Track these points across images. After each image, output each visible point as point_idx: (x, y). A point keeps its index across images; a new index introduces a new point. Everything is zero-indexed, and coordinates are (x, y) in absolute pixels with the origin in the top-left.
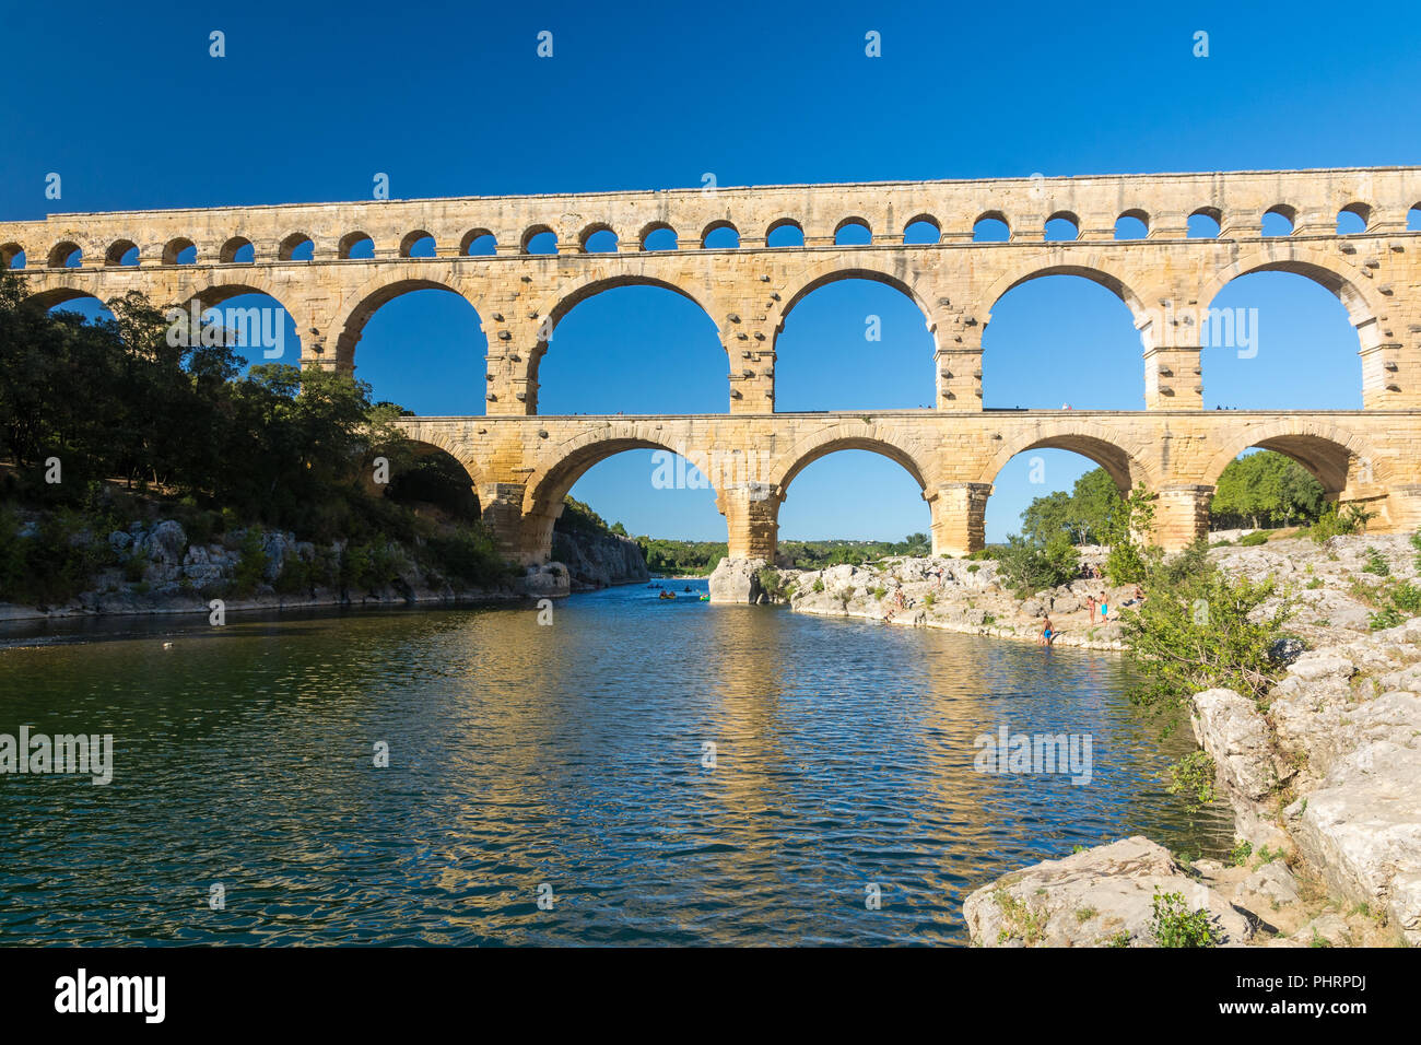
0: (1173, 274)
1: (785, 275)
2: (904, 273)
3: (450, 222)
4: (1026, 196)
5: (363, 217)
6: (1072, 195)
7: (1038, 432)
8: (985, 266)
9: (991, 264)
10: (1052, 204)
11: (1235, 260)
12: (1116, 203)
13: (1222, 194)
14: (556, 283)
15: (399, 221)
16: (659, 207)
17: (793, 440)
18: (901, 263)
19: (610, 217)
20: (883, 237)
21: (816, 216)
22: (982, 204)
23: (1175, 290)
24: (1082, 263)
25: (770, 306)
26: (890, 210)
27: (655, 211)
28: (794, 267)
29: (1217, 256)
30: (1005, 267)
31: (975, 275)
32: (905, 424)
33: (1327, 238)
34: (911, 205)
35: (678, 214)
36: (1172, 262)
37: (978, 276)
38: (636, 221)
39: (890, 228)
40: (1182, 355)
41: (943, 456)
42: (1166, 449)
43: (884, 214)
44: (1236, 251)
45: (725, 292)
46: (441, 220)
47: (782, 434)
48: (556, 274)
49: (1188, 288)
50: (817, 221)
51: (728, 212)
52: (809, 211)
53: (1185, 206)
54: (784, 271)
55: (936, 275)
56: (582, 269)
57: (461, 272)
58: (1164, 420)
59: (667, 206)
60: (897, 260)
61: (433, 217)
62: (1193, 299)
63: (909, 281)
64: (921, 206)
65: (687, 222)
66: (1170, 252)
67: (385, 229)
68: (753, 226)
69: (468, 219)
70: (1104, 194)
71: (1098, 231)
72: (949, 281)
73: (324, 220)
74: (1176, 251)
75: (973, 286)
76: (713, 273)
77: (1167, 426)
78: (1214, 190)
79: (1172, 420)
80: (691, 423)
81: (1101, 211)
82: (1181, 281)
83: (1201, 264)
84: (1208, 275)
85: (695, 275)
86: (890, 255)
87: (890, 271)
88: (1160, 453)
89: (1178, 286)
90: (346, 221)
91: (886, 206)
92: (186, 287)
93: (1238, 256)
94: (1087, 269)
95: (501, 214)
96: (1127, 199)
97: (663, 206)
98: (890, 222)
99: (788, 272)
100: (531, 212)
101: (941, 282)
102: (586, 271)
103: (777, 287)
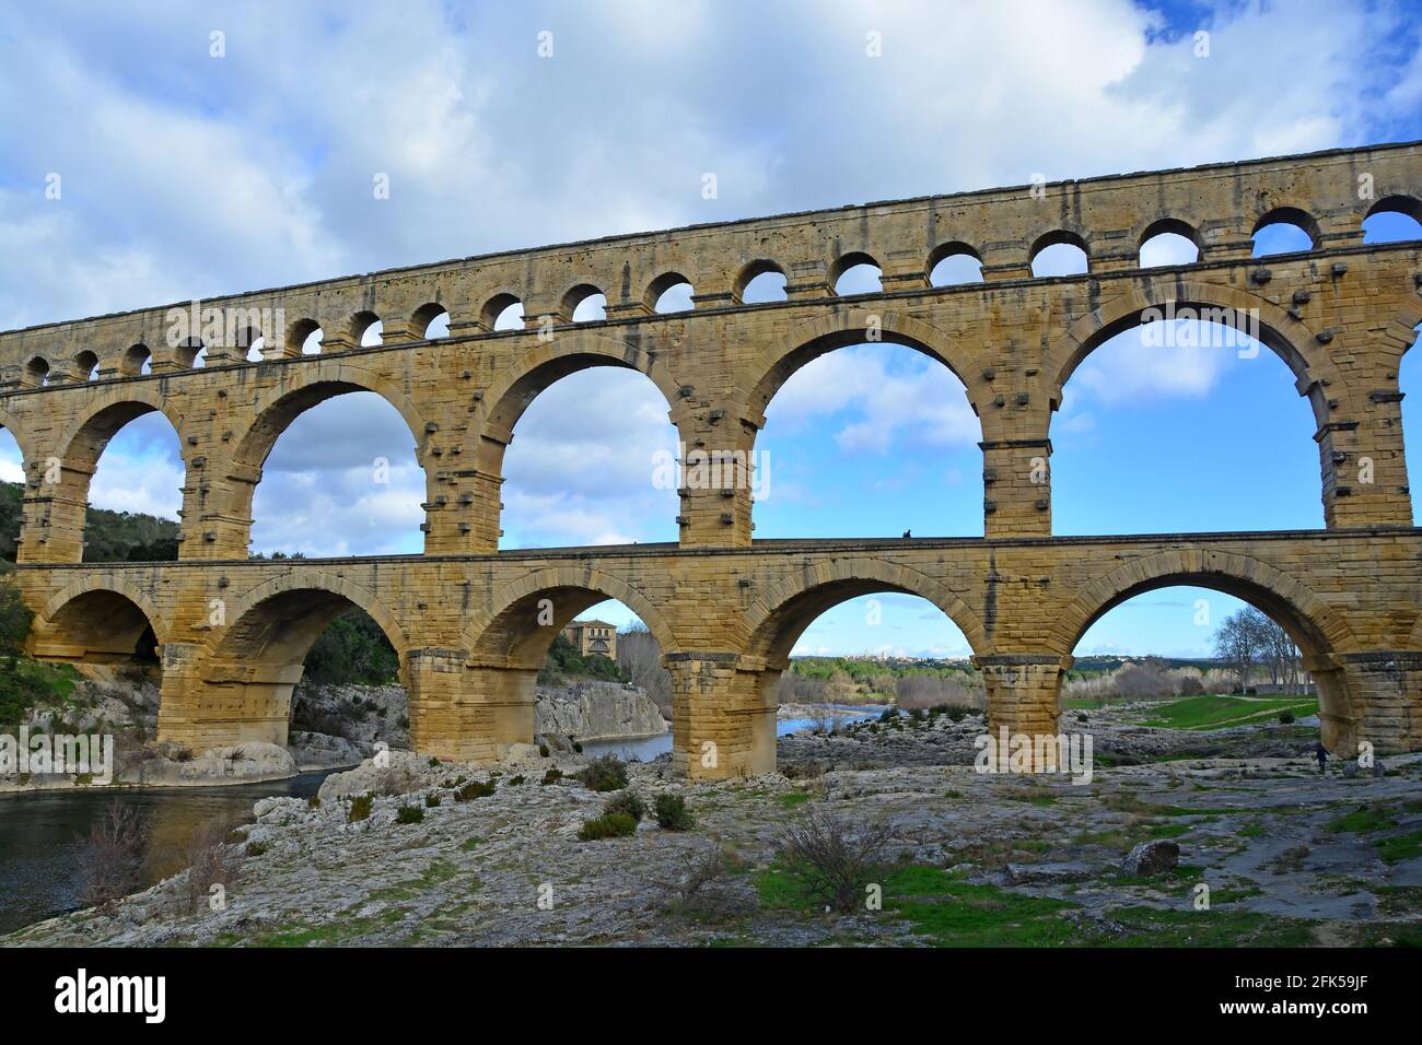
0: (1005, 332)
1: (493, 369)
2: (637, 355)
4: (802, 237)
5: (92, 334)
6: (867, 230)
7: (805, 575)
8: (743, 339)
9: (750, 335)
11: (1095, 306)
12: (926, 235)
13: (1077, 210)
14: (254, 395)
15: (123, 335)
16: (366, 294)
17: (489, 591)
18: (634, 341)
19: (316, 311)
20: (618, 308)
21: (537, 287)
22: (743, 253)
23: (1006, 357)
25: (472, 410)
26: (627, 271)
27: (360, 300)
28: (506, 358)
29: (1068, 303)
30: (769, 337)
31: (729, 351)
32: (628, 566)
33: (1233, 264)
34: (652, 263)
35: (384, 301)
36: (1003, 315)
37: (732, 352)
38: (341, 314)
39: (625, 295)
41: (676, 612)
42: (990, 599)
43: (619, 279)
44: (1095, 292)
45: (426, 396)
46: (158, 331)
47: (477, 582)
48: (254, 385)
49: (1025, 352)
50: (538, 294)
51: (438, 293)
52: (530, 282)
53: (1023, 233)
54: (492, 363)
55: (678, 354)
56: (279, 378)
57: (167, 389)
58: (986, 554)
59: (374, 292)
60: (629, 338)
61: (152, 328)
62: (1031, 368)
63: (642, 364)
64: (664, 263)
65: (393, 310)
66: (998, 300)
67: (110, 345)
68: (465, 308)
70: (909, 225)
71: (901, 278)
72: (695, 361)
73: (59, 341)
74: (1008, 299)
75: (725, 368)
76: (413, 370)
77: (993, 562)
78: (1065, 207)
79: (1001, 554)
80: (376, 568)
81: (903, 248)
82: (1017, 341)
83: (1045, 317)
84: (1057, 331)
85: (395, 376)
86: (621, 332)
87: (618, 353)
88: (982, 605)
89: (1011, 350)
90: (78, 340)
91: (621, 268)
93: (1099, 299)
97: (370, 290)
98: (626, 287)
99: (497, 364)
101: (684, 364)
102: (283, 379)
103: (484, 385)
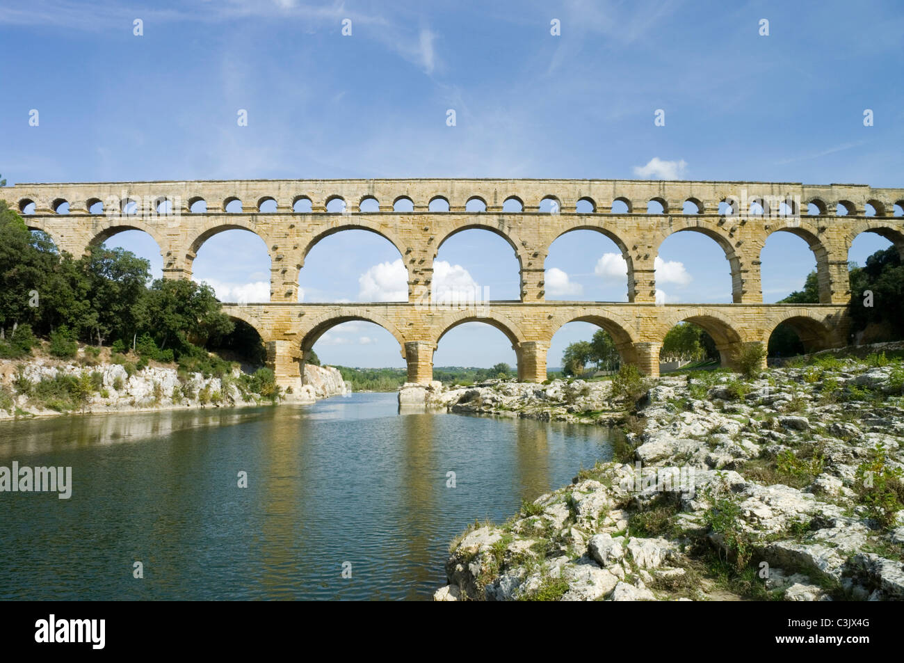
0: (640, 231)
1: (439, 227)
2: (503, 227)
3: (250, 192)
4: (566, 188)
5: (200, 189)
6: (590, 189)
7: (574, 313)
8: (546, 225)
9: (549, 224)
10: (580, 193)
11: (671, 225)
12: (612, 193)
13: (664, 190)
14: (311, 228)
15: (221, 191)
16: (369, 187)
17: (443, 318)
18: (502, 222)
19: (342, 191)
20: (493, 208)
21: (456, 195)
22: (544, 191)
23: (641, 240)
24: (596, 224)
25: (430, 243)
26: (496, 193)
27: (367, 190)
28: (444, 223)
29: (662, 223)
30: (556, 225)
31: (541, 229)
32: (503, 309)
33: (714, 216)
34: (506, 191)
35: (379, 191)
36: (640, 226)
38: (357, 195)
39: (495, 203)
40: (646, 274)
41: (523, 326)
42: (637, 323)
43: (492, 195)
44: (671, 221)
46: (245, 191)
47: (436, 314)
48: (311, 223)
49: (648, 239)
50: (456, 198)
51: (407, 191)
52: (452, 192)
53: (646, 197)
54: (438, 224)
55: (520, 228)
56: (325, 221)
57: (256, 221)
58: (636, 308)
59: (373, 187)
60: (499, 220)
61: (241, 190)
62: (650, 245)
63: (506, 231)
64: (512, 191)
65: (385, 196)
66: (639, 220)
67: (213, 195)
68: (421, 199)
69: (261, 191)
70: (606, 189)
71: (604, 208)
72: (527, 232)
73: (178, 190)
74: (642, 220)
75: (539, 235)
76: (399, 224)
77: (638, 311)
78: (660, 189)
79: (641, 308)
80: (387, 308)
81: (604, 197)
82: (645, 236)
83: (654, 227)
84: (658, 233)
85: (389, 226)
86: (496, 217)
87: (496, 226)
88: (635, 325)
89: (643, 238)
90: (190, 191)
91: (494, 191)
92: (97, 226)
93: (672, 223)
94: (598, 227)
95: (279, 189)
96: (617, 192)
97: (371, 186)
98: (495, 199)
99: (440, 225)
100: (296, 188)
101: (523, 232)
102: (328, 222)
103: (434, 233)
